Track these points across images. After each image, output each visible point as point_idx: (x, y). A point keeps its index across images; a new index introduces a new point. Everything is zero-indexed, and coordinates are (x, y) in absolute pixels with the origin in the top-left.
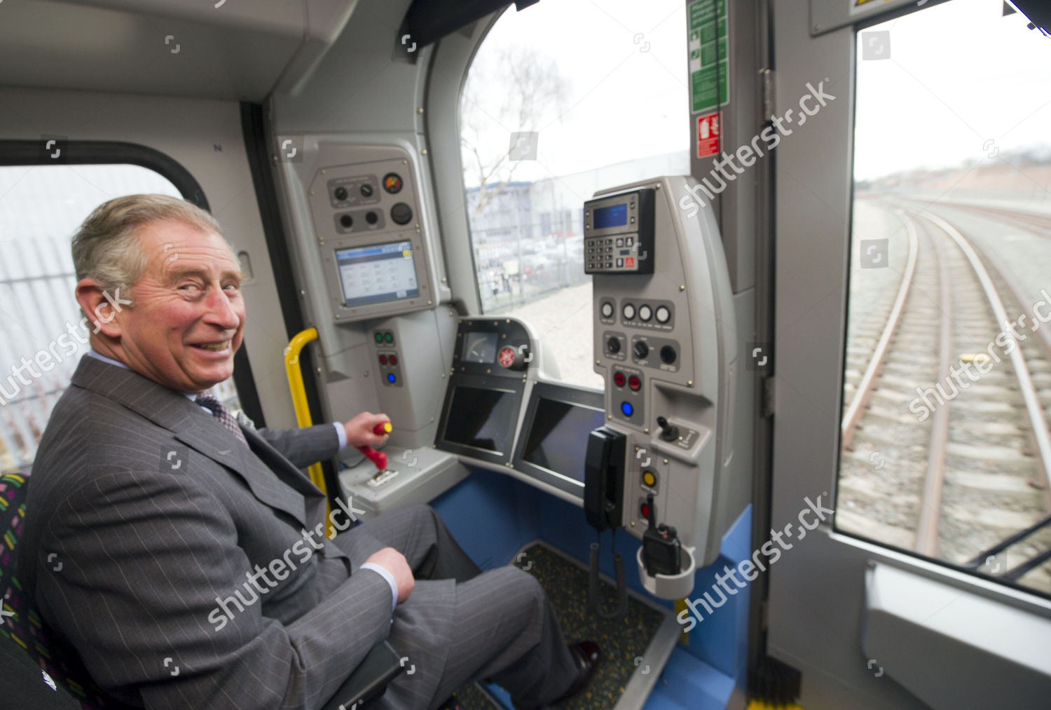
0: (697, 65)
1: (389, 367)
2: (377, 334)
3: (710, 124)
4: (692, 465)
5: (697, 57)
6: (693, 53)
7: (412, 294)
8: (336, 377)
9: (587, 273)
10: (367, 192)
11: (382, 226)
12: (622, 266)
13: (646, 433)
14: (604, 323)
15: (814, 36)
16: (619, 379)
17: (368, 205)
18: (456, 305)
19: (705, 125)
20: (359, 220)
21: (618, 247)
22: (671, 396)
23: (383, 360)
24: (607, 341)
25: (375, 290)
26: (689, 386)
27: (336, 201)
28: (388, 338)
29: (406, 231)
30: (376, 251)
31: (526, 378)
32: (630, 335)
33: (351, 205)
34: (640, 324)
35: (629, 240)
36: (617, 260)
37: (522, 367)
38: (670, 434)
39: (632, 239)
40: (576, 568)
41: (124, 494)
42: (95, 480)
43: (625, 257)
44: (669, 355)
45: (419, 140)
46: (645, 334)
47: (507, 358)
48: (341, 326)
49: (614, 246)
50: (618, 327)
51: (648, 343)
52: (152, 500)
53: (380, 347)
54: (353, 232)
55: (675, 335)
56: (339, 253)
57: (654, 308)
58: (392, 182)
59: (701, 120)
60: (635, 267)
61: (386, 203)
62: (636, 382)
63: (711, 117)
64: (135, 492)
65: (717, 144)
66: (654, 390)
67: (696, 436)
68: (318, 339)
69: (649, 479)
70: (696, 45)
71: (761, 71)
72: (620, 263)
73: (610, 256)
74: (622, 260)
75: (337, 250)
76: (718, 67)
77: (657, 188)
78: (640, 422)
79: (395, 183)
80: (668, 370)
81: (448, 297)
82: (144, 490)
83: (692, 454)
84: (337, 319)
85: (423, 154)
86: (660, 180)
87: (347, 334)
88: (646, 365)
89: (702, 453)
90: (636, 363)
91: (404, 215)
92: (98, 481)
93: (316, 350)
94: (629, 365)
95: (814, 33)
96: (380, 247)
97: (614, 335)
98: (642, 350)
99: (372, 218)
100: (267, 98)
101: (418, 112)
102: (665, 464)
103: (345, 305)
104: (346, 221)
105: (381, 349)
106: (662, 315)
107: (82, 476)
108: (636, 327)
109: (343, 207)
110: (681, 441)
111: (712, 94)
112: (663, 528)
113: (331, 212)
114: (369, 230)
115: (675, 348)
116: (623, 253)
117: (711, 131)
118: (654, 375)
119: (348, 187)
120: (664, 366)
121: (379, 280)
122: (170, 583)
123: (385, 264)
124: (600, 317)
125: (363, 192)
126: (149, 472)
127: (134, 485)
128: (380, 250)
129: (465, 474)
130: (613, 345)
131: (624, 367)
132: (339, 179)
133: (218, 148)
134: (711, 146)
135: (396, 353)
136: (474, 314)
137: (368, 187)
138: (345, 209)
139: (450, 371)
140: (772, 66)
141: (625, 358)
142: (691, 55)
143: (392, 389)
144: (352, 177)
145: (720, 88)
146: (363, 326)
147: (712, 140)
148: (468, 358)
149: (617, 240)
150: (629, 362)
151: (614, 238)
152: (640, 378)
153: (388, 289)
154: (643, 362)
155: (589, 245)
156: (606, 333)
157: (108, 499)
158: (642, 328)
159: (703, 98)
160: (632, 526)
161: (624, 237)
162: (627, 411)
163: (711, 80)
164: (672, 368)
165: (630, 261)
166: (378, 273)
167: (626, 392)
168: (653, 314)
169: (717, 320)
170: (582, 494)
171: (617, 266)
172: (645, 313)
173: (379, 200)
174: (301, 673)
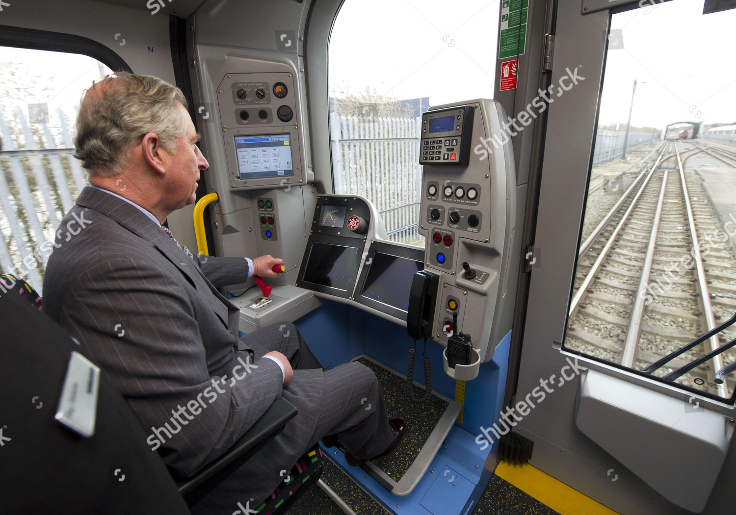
0: (505, 25)
1: (268, 226)
2: (260, 201)
3: (511, 68)
4: (484, 294)
5: (506, 20)
6: (504, 17)
7: (288, 173)
8: (229, 230)
9: (421, 163)
10: (261, 95)
11: (270, 122)
12: (447, 159)
13: (453, 274)
14: (429, 199)
15: (583, 14)
16: (437, 238)
17: (261, 105)
18: (317, 185)
19: (507, 68)
20: (254, 115)
21: (445, 146)
22: (472, 248)
23: (263, 220)
24: (431, 211)
25: (262, 169)
26: (486, 242)
27: (237, 100)
28: (269, 204)
29: (287, 126)
30: (263, 139)
31: (366, 239)
32: (447, 207)
33: (248, 103)
34: (455, 200)
35: (455, 141)
36: (444, 154)
37: (364, 230)
38: (470, 274)
39: (456, 140)
40: (389, 373)
41: (127, 273)
42: (108, 261)
43: (450, 153)
44: (474, 221)
45: (300, 60)
46: (458, 207)
47: (354, 224)
48: (235, 193)
49: (443, 145)
50: (439, 202)
51: (460, 214)
52: (144, 281)
53: (261, 211)
54: (248, 124)
55: (480, 207)
56: (236, 138)
57: (466, 189)
58: (279, 89)
59: (504, 65)
60: (457, 160)
61: (274, 104)
62: (449, 241)
63: (511, 63)
64: (133, 273)
65: (514, 82)
66: (461, 245)
67: (487, 276)
68: (218, 201)
69: (453, 305)
70: (506, 11)
71: (546, 35)
72: (446, 157)
73: (440, 152)
74: (448, 154)
75: (235, 136)
76: (520, 28)
77: (476, 107)
78: (450, 267)
79: (282, 90)
80: (472, 231)
81: (313, 178)
82: (140, 273)
83: (484, 288)
84: (233, 187)
85: (301, 71)
86: (478, 102)
87: (238, 199)
88: (457, 228)
89: (491, 287)
90: (450, 227)
91: (286, 115)
92: (110, 262)
93: (216, 209)
94: (444, 227)
95: (584, 11)
96: (267, 137)
97: (436, 208)
98: (455, 218)
99: (263, 114)
100: (192, 15)
101: (300, 40)
102: (465, 294)
103: (239, 178)
104: (244, 115)
105: (261, 212)
106: (472, 194)
107: (98, 258)
108: (453, 202)
109: (242, 104)
110: (477, 279)
111: (514, 47)
112: (461, 335)
113: (233, 107)
114: (261, 123)
115: (478, 216)
116: (448, 150)
117: (510, 72)
118: (462, 234)
119: (247, 90)
120: (470, 229)
121: (265, 161)
122: (158, 335)
123: (270, 150)
124: (426, 194)
125: (258, 94)
126: (143, 262)
127: (134, 268)
128: (268, 139)
129: (318, 304)
130: (435, 215)
131: (441, 229)
132: (241, 83)
133: (150, 49)
134: (510, 83)
135: (274, 215)
136: (329, 193)
137: (262, 91)
138: (244, 107)
139: (309, 232)
140: (553, 32)
141: (442, 223)
142: (502, 18)
143: (269, 242)
144: (251, 83)
145: (520, 43)
146: (250, 194)
147: (510, 80)
148: (324, 223)
149: (446, 141)
150: (445, 226)
151: (443, 140)
152: (452, 237)
153: (272, 169)
154: (455, 226)
155: (425, 144)
156: (430, 206)
157: (116, 275)
158: (457, 203)
159: (507, 49)
160: (438, 337)
161: (451, 139)
162: (441, 259)
163: (514, 37)
164: (475, 230)
165: (453, 156)
166: (264, 156)
167: (441, 247)
168: (465, 194)
169: (507, 199)
170: (406, 318)
171: (444, 159)
172: (460, 193)
173: (269, 102)
174: (237, 409)
